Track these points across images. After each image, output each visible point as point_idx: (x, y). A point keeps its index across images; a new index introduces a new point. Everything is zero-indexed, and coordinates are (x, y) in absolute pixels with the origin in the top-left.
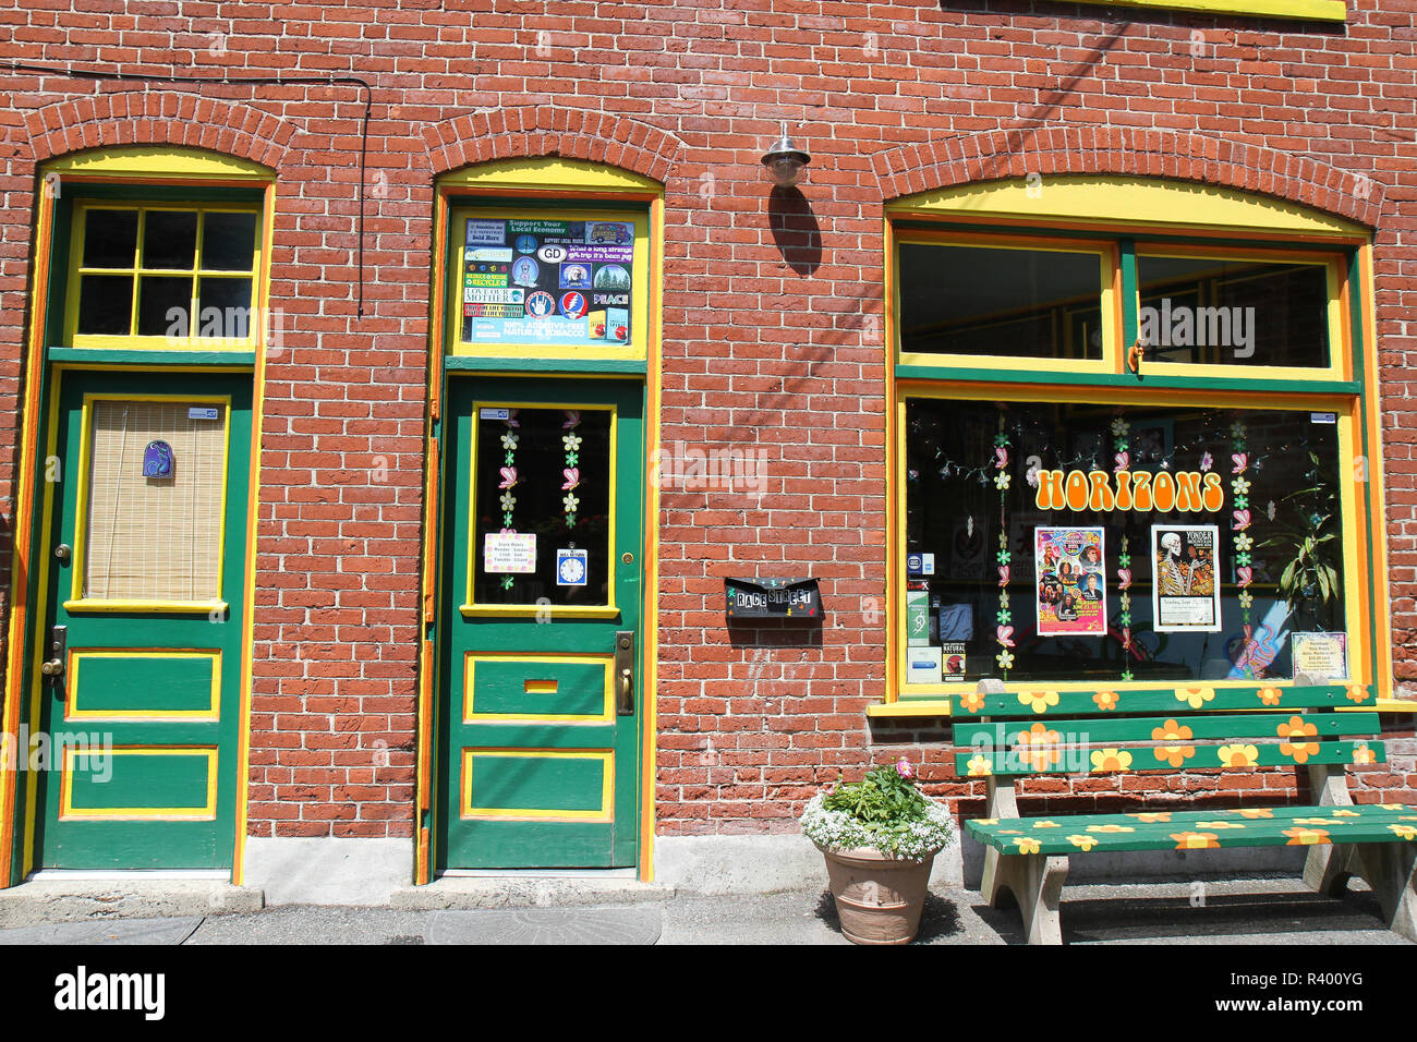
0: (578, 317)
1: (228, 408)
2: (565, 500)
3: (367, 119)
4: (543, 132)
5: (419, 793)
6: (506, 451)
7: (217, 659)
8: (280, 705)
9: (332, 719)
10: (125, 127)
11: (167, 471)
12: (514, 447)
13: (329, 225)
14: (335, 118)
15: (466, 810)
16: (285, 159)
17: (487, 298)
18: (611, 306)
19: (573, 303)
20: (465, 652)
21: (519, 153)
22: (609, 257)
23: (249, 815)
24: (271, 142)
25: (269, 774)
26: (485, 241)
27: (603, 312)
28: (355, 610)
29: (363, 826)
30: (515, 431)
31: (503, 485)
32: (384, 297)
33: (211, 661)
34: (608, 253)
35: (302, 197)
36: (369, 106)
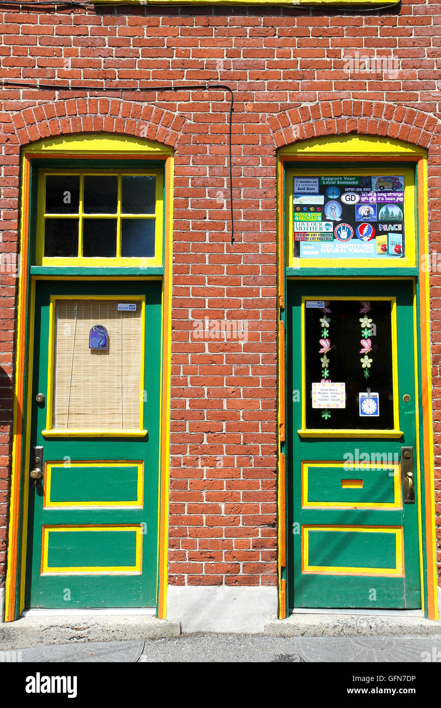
0: (369, 240)
1: (144, 304)
2: (362, 360)
3: (231, 112)
4: (346, 117)
5: (279, 556)
6: (323, 329)
7: (140, 468)
8: (189, 497)
9: (223, 506)
10: (76, 122)
11: (105, 345)
12: (328, 325)
13: (210, 183)
14: (211, 112)
15: (305, 567)
16: (180, 140)
17: (309, 229)
18: (391, 232)
19: (365, 231)
20: (302, 461)
21: (331, 132)
22: (388, 199)
23: (169, 571)
24: (169, 129)
25: (182, 543)
26: (306, 191)
27: (385, 236)
28: (236, 434)
29: (245, 578)
30: (328, 316)
31: (322, 351)
32: (247, 229)
33: (136, 469)
34: (388, 197)
35: (191, 165)
36: (232, 104)
